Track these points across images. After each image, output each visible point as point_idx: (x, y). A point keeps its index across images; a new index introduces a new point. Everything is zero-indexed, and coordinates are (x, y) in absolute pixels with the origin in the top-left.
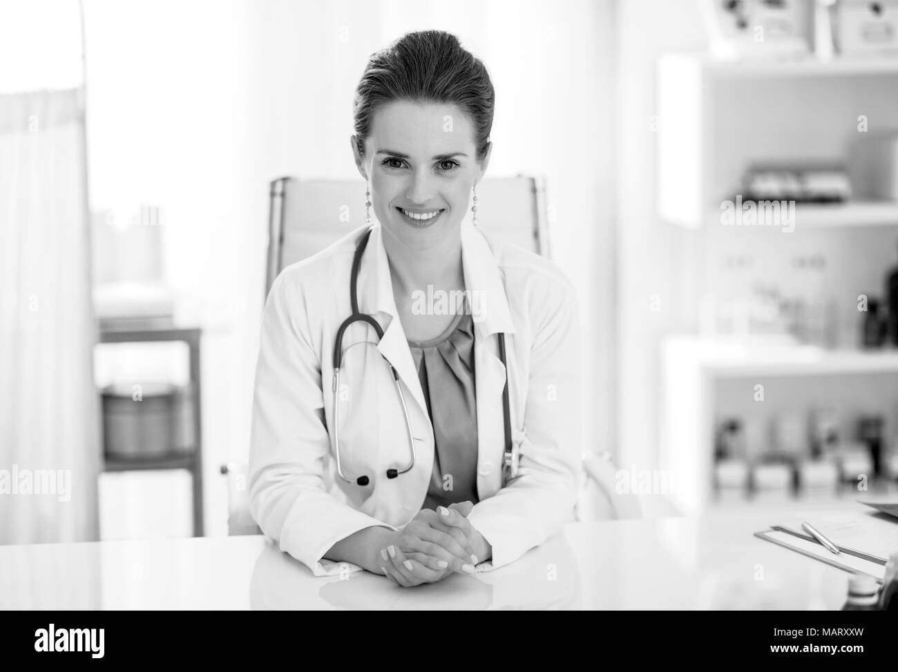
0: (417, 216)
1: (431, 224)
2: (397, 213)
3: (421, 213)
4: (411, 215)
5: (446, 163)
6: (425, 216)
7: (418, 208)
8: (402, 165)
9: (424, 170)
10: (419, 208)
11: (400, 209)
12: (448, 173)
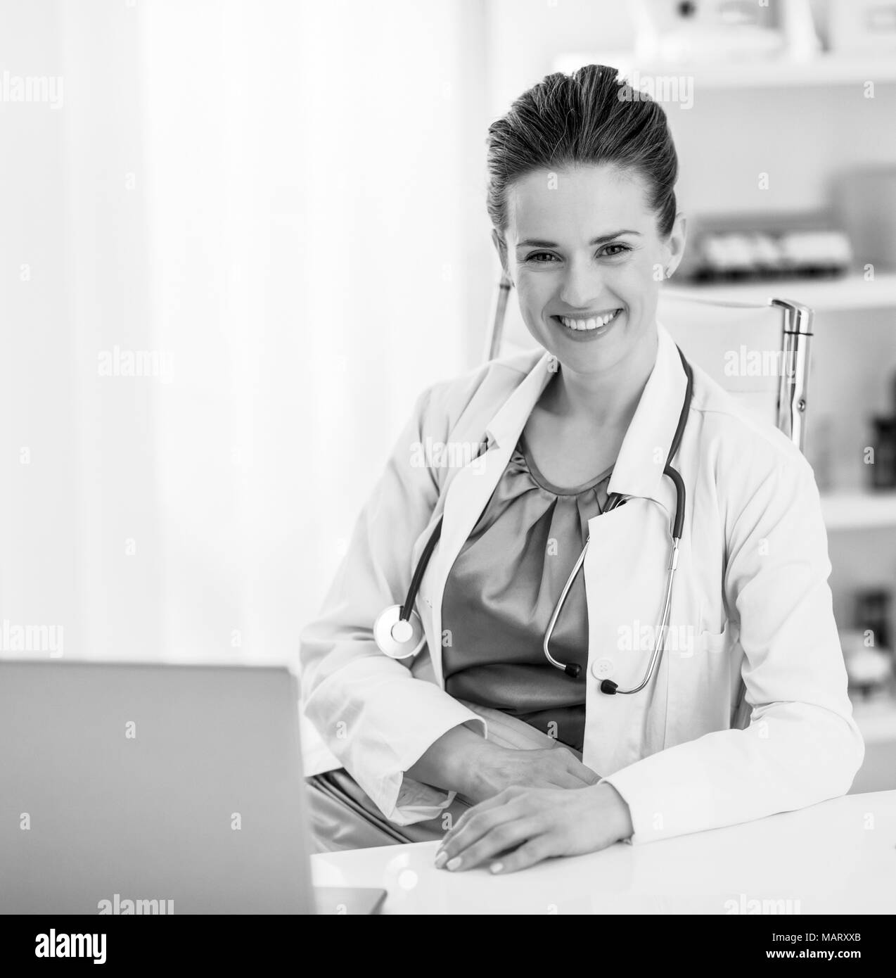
0: (582, 325)
1: (604, 334)
2: (552, 323)
3: (585, 318)
4: (573, 325)
5: (610, 248)
6: (592, 324)
7: (582, 312)
8: (553, 258)
9: (582, 260)
10: (583, 314)
11: (558, 319)
12: (616, 259)
